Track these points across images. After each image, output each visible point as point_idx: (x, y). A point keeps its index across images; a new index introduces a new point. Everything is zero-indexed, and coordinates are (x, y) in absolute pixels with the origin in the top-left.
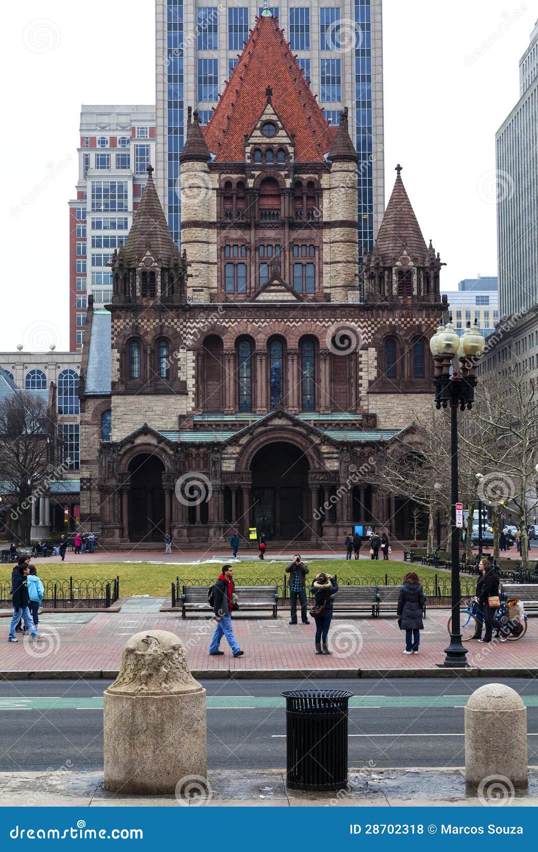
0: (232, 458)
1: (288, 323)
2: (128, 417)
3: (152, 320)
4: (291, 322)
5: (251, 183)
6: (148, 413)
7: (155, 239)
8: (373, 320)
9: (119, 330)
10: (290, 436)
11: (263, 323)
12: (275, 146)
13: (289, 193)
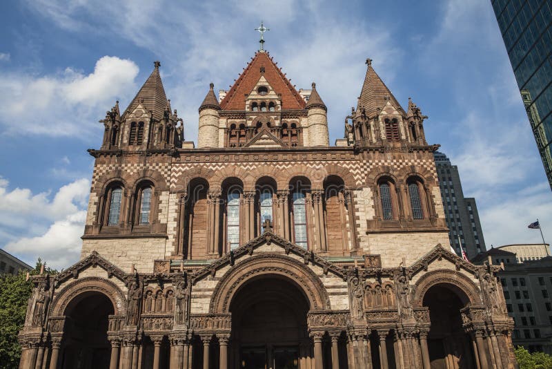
1: (277, 166)
3: (136, 165)
4: (281, 165)
5: (249, 123)
8: (364, 161)
9: (100, 174)
11: (251, 166)
12: (267, 100)
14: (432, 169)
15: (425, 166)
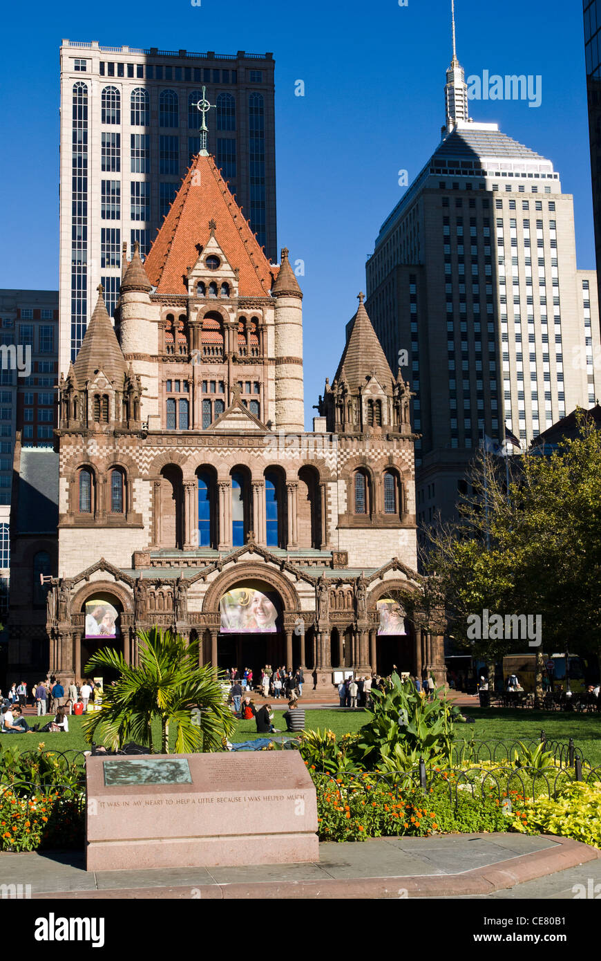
0: (199, 598)
1: (252, 452)
2: (78, 553)
3: (104, 447)
4: (256, 452)
5: (194, 317)
6: (99, 549)
7: (108, 361)
8: (342, 450)
9: (68, 457)
10: (262, 573)
11: (225, 452)
12: (219, 279)
13: (233, 328)
14: (410, 460)
15: (403, 457)
